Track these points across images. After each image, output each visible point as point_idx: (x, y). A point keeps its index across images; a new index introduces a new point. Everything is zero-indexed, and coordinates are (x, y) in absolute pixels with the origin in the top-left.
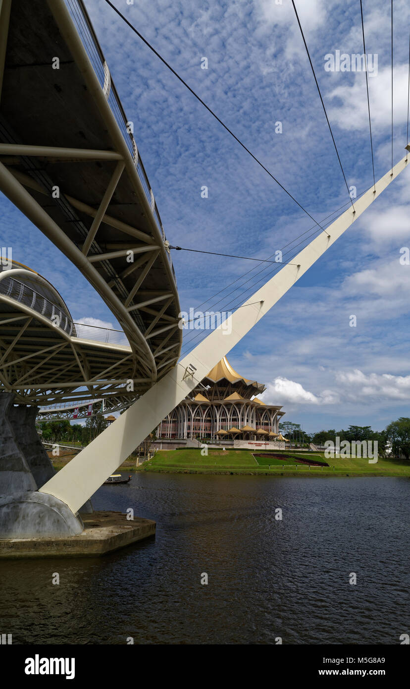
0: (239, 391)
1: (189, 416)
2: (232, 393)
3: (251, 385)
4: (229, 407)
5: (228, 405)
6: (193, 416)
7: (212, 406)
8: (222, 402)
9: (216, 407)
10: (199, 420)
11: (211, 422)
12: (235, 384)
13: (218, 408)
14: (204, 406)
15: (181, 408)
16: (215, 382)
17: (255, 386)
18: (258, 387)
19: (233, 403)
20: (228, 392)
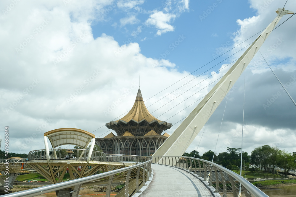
0: (154, 128)
1: (121, 146)
2: (150, 130)
3: (163, 124)
4: (148, 140)
5: (147, 139)
6: (123, 147)
7: (136, 140)
8: (143, 137)
9: (139, 140)
10: (127, 149)
11: (135, 150)
12: (151, 124)
13: (140, 140)
14: (131, 139)
15: (115, 140)
16: (138, 123)
17: (165, 125)
18: (167, 125)
19: (151, 137)
20: (147, 130)
